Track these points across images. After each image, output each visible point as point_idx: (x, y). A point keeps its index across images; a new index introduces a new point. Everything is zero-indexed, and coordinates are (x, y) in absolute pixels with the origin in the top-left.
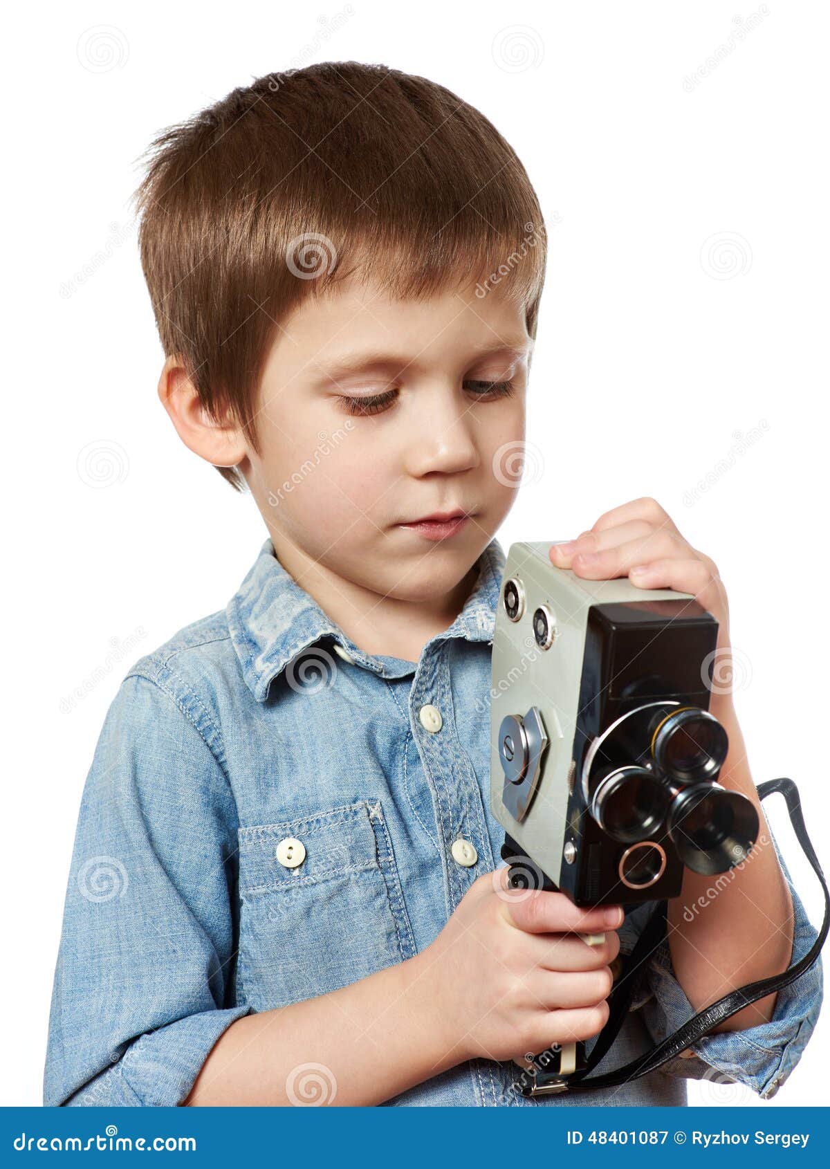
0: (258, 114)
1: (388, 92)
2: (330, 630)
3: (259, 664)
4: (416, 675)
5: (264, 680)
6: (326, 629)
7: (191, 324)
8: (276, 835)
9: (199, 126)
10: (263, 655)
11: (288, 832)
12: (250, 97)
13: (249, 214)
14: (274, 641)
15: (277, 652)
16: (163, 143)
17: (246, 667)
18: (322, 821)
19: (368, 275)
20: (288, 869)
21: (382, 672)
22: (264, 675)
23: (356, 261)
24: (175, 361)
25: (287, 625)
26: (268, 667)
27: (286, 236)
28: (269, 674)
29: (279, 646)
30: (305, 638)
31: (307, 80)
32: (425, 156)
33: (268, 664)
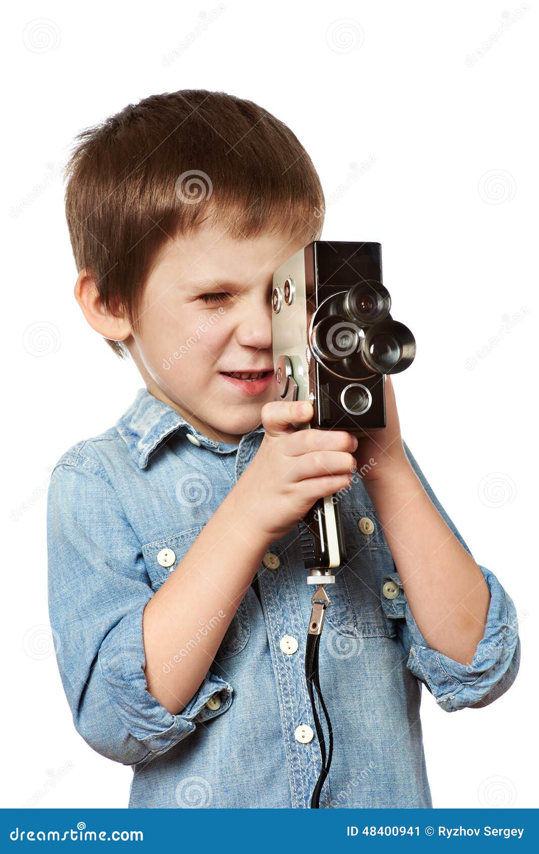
0: (145, 119)
1: (229, 108)
2: (185, 423)
3: (140, 445)
4: (238, 452)
5: (144, 454)
6: (182, 422)
7: (98, 250)
8: (157, 548)
9: (106, 127)
10: (142, 440)
11: (164, 545)
12: (140, 110)
13: (140, 180)
14: (149, 430)
15: (152, 437)
16: (81, 139)
17: (132, 448)
18: (185, 536)
19: (215, 221)
20: (166, 568)
21: (217, 448)
22: (144, 451)
23: (208, 213)
24: (85, 273)
25: (157, 421)
26: (146, 446)
27: (163, 196)
28: (147, 450)
29: (152, 434)
30: (169, 427)
31: (177, 99)
32: (253, 148)
33: (146, 444)
